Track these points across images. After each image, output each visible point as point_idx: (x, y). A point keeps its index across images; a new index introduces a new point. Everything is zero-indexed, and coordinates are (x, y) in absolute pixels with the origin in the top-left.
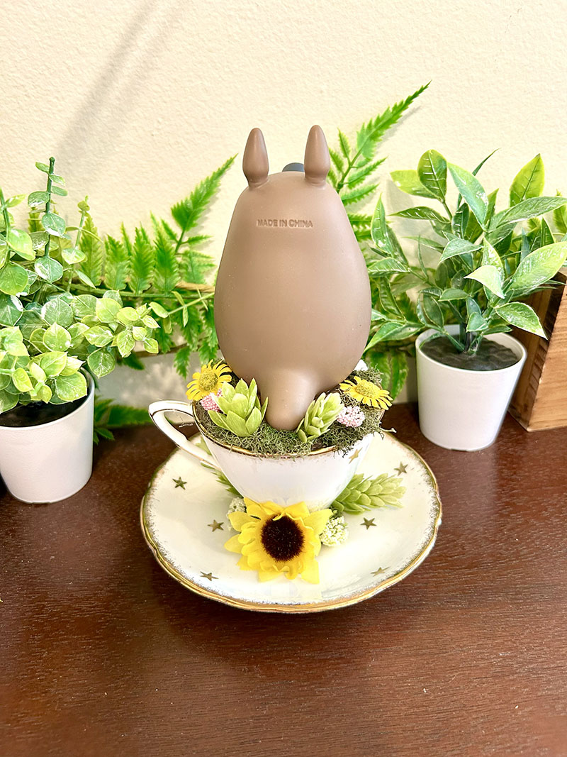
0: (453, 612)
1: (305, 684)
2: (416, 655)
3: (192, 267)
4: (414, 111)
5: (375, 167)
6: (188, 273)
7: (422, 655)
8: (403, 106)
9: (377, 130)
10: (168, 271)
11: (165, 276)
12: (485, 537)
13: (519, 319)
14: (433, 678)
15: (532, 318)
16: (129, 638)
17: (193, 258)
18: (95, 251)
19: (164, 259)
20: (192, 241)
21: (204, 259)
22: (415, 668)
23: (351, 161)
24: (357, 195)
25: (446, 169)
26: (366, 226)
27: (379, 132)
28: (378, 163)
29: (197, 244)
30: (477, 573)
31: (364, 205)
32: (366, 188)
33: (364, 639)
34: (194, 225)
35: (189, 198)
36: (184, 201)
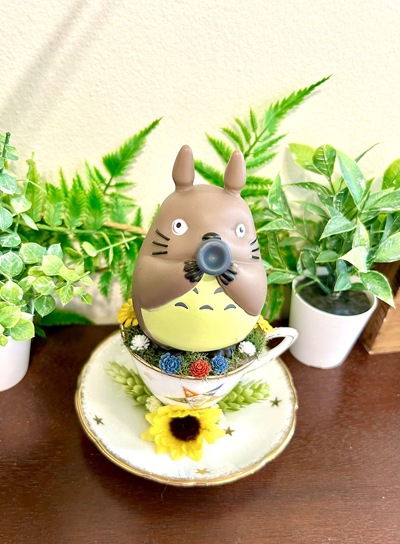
0: (299, 504)
3: (117, 207)
6: (113, 212)
8: (306, 92)
9: (282, 110)
10: (98, 212)
11: (94, 216)
12: (327, 444)
13: (376, 287)
15: (386, 288)
16: (60, 512)
17: (118, 200)
18: (37, 193)
19: (95, 203)
20: (118, 185)
21: (128, 201)
23: (258, 135)
24: (259, 161)
25: (335, 156)
26: (264, 186)
27: (284, 111)
28: (280, 138)
29: (122, 189)
30: (319, 473)
34: (122, 175)
35: (118, 151)
36: (114, 154)
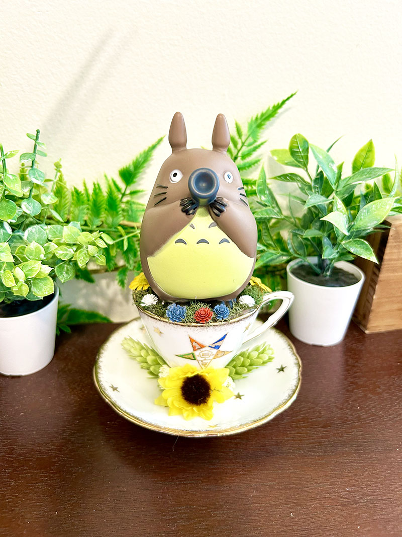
0: (312, 459)
1: (204, 508)
2: (286, 489)
3: (132, 211)
4: (286, 110)
5: (259, 146)
6: (129, 216)
7: (290, 489)
8: (279, 106)
9: (261, 122)
10: (115, 213)
11: (112, 216)
12: (336, 406)
13: (359, 250)
14: (298, 506)
15: (367, 249)
16: (75, 473)
17: (132, 205)
18: (64, 198)
19: (112, 204)
20: (132, 193)
21: (140, 206)
22: (285, 498)
23: (243, 141)
24: (247, 165)
25: (308, 148)
26: (253, 186)
27: (263, 123)
28: (262, 144)
29: (135, 196)
30: (330, 431)
31: (251, 172)
32: (253, 161)
33: (247, 476)
34: (134, 182)
35: (131, 164)
36: (128, 166)
